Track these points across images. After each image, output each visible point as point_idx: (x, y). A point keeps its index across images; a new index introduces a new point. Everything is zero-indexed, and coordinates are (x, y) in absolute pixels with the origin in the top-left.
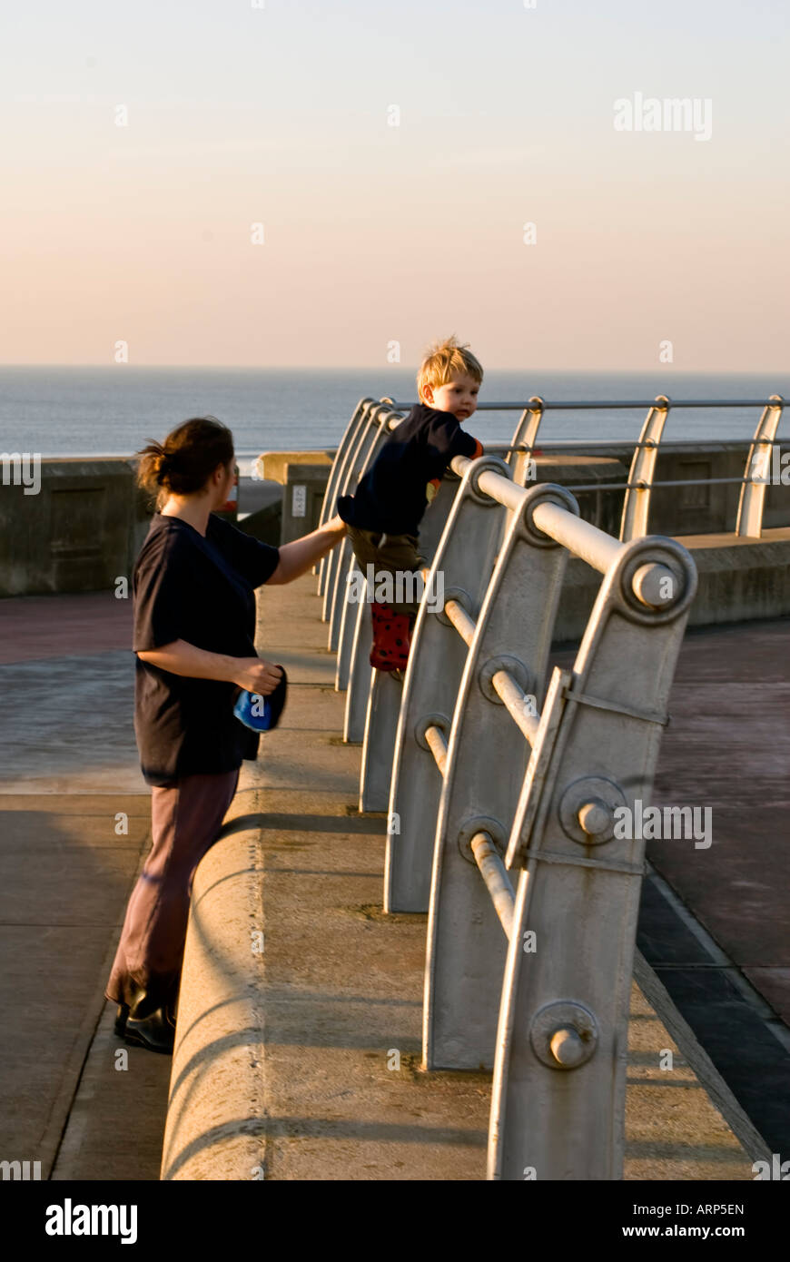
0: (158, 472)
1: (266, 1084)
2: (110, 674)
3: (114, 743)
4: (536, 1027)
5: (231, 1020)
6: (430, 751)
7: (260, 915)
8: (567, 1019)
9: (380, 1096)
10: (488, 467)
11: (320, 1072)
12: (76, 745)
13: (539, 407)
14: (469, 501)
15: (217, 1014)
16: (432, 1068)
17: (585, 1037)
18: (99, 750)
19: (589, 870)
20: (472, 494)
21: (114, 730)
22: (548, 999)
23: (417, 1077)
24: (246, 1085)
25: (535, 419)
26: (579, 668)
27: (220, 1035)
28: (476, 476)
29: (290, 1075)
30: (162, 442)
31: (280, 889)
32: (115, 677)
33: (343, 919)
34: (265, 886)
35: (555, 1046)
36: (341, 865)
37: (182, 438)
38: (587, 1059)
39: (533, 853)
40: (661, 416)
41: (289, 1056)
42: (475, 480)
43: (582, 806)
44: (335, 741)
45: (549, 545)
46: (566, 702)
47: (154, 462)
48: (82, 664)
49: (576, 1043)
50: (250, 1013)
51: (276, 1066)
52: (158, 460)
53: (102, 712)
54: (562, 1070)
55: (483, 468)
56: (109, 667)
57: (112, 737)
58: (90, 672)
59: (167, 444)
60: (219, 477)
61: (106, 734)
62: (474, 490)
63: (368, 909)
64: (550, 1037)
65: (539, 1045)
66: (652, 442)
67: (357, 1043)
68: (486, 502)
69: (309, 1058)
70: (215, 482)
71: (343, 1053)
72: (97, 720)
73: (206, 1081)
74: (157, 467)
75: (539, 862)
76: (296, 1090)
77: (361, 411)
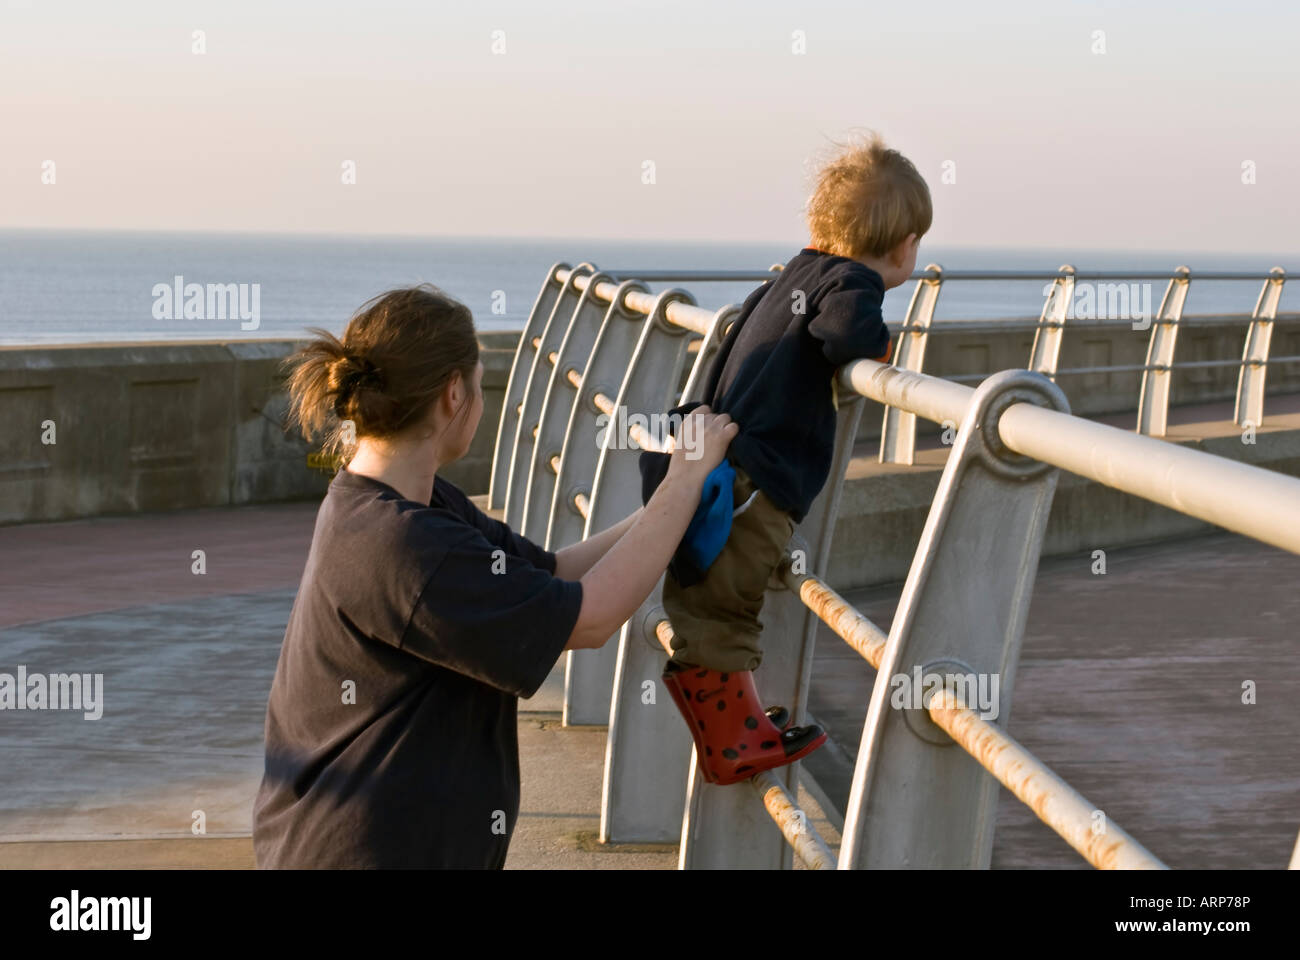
0: (334, 392)
2: (207, 633)
3: (211, 744)
10: (1018, 393)
12: (158, 748)
14: (976, 470)
18: (191, 756)
20: (985, 452)
21: (211, 721)
28: (993, 414)
30: (340, 335)
32: (213, 636)
37: (378, 325)
42: (990, 422)
47: (327, 374)
48: (169, 618)
52: (333, 368)
53: (194, 692)
55: (1008, 397)
56: (205, 621)
57: (208, 734)
58: (180, 629)
59: (349, 336)
60: (454, 397)
61: (199, 729)
62: (988, 444)
66: (921, 325)
68: (1015, 472)
70: (446, 408)
72: (187, 705)
74: (333, 382)
77: (554, 284)
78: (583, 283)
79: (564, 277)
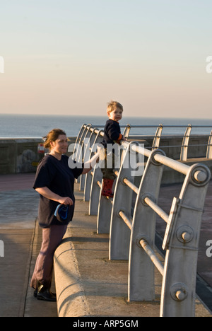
1: (88, 306)
4: (172, 290)
5: (75, 289)
6: (121, 218)
7: (76, 261)
8: (180, 288)
9: (119, 308)
11: (101, 303)
13: (129, 127)
15: (69, 288)
16: (131, 300)
17: (184, 292)
19: (185, 249)
22: (175, 283)
23: (127, 303)
24: (82, 306)
25: (128, 130)
26: (181, 197)
27: (72, 293)
29: (94, 303)
31: (80, 254)
33: (98, 262)
34: (76, 254)
35: (177, 295)
36: (95, 248)
38: (185, 298)
39: (170, 245)
40: (161, 129)
41: (92, 299)
43: (183, 233)
44: (87, 215)
45: (159, 164)
46: (178, 206)
49: (183, 294)
50: (79, 287)
51: (89, 301)
53: (13, 207)
54: (178, 301)
63: (105, 259)
64: (176, 293)
65: (173, 295)
67: (110, 295)
69: (98, 299)
71: (106, 297)
73: (71, 306)
75: (172, 247)
76: (96, 307)
77: (83, 128)
78: (88, 128)
79: (85, 126)
